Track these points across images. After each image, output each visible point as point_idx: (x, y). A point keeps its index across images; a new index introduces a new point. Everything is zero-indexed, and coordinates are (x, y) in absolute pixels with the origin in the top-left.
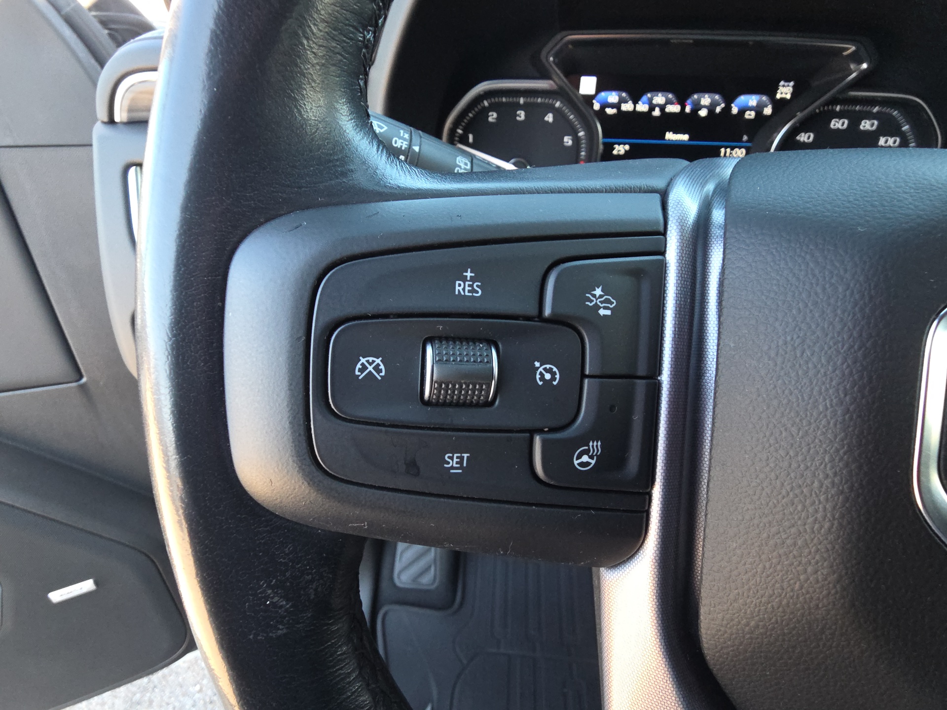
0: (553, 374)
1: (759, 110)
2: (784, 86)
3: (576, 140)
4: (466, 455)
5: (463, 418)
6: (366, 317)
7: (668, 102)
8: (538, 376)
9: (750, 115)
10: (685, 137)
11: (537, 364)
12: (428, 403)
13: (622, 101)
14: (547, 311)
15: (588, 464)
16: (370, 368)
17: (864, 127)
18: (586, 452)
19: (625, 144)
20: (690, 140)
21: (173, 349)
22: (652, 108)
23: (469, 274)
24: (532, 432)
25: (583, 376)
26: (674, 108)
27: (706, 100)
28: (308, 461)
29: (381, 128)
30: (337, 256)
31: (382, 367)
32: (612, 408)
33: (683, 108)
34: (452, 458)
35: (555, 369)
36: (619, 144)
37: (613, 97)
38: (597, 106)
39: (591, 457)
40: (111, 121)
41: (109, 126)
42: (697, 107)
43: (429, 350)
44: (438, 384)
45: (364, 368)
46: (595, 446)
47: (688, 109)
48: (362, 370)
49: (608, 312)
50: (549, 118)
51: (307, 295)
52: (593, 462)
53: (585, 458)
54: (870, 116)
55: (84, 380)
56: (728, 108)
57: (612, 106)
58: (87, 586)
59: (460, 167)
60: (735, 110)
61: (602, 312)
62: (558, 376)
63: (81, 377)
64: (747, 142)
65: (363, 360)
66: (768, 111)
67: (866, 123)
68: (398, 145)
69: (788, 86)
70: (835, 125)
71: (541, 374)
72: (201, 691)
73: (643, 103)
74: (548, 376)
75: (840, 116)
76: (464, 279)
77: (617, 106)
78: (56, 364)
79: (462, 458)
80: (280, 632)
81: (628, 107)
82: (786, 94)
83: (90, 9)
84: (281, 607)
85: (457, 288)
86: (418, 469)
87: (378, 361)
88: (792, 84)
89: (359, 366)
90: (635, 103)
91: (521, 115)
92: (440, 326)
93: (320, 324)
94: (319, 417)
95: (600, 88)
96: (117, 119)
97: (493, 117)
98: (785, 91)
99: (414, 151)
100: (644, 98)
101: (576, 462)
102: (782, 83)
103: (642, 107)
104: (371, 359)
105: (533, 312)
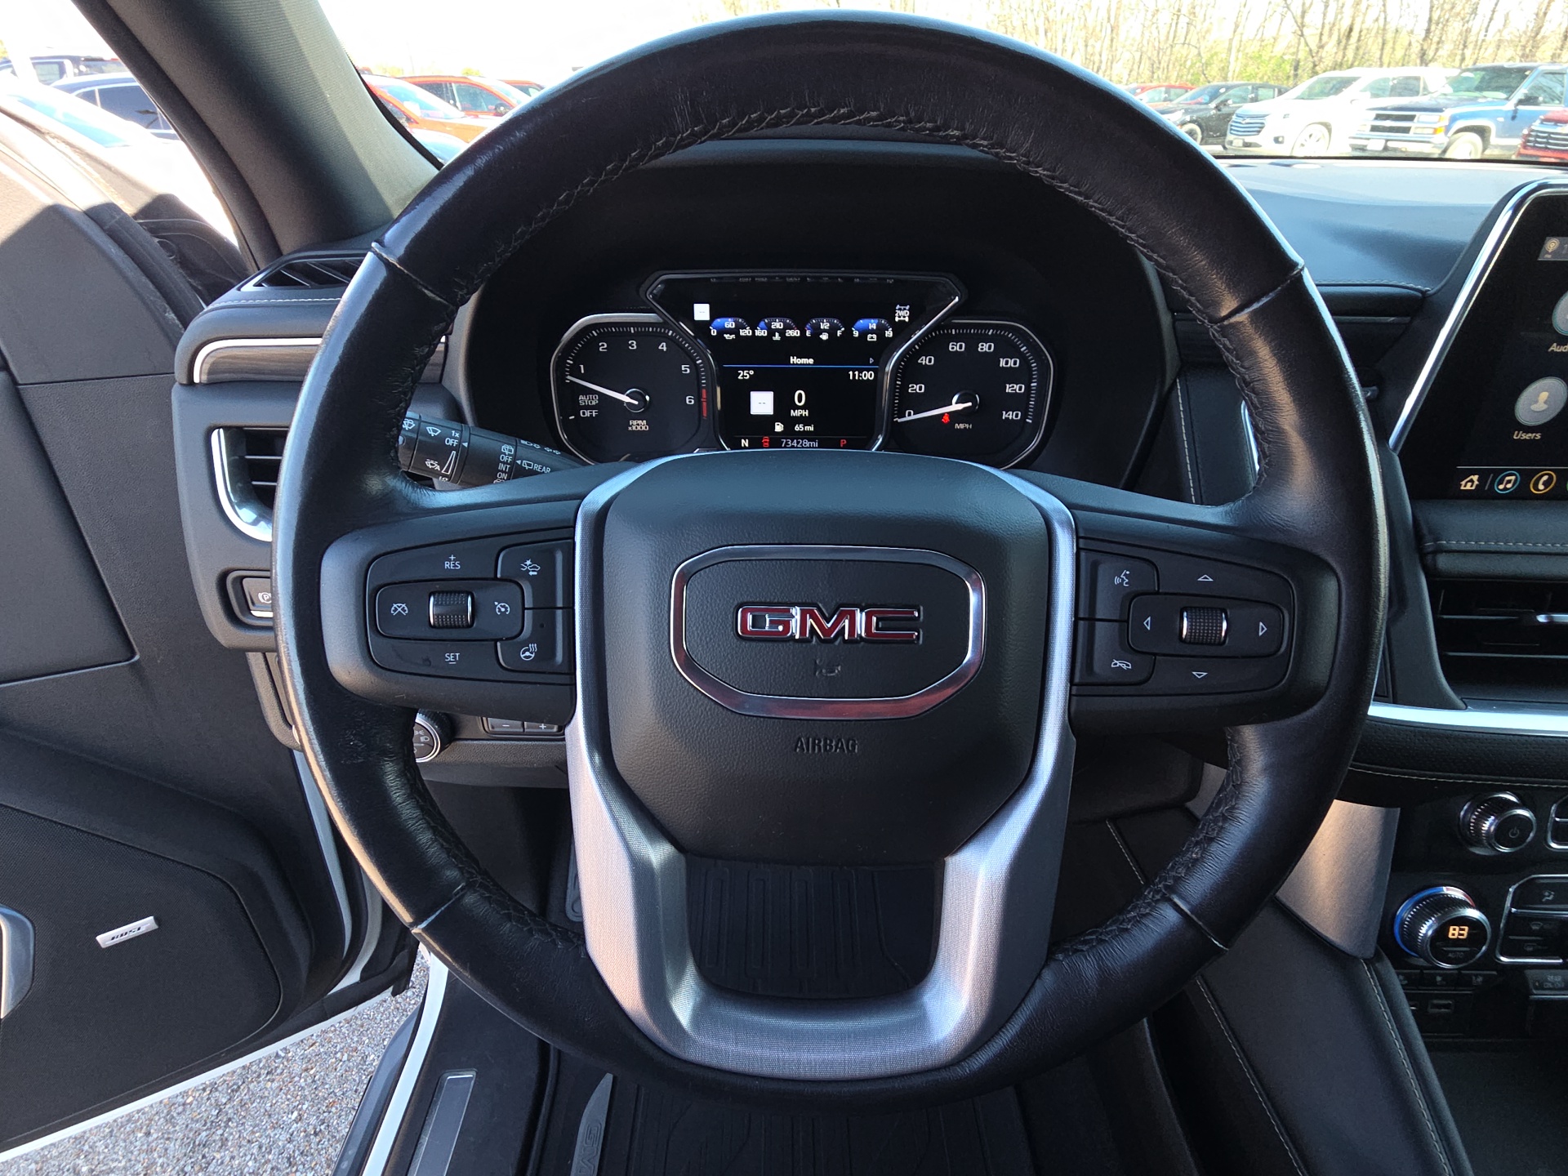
0: (506, 608)
1: (880, 331)
2: (900, 309)
3: (695, 368)
4: (457, 654)
5: (455, 634)
6: (395, 583)
7: (787, 327)
8: (497, 610)
9: (872, 338)
10: (811, 361)
11: (496, 603)
12: (434, 627)
13: (739, 327)
14: (499, 576)
15: (529, 657)
16: (399, 609)
17: (982, 349)
18: (528, 650)
19: (749, 369)
20: (815, 364)
21: (293, 604)
22: (772, 332)
23: (452, 558)
24: (496, 641)
25: (524, 609)
26: (794, 333)
27: (825, 325)
28: (369, 660)
29: (435, 431)
30: (378, 553)
31: (406, 608)
32: (542, 626)
33: (803, 332)
34: (449, 656)
35: (507, 606)
36: (743, 370)
37: (730, 324)
38: (714, 333)
39: (532, 653)
40: (191, 382)
41: (188, 388)
42: (817, 331)
43: (432, 599)
44: (436, 616)
45: (396, 609)
46: (533, 647)
47: (808, 334)
48: (395, 611)
49: (535, 573)
50: (663, 347)
51: (363, 574)
52: (533, 656)
53: (527, 654)
54: (986, 339)
55: (137, 658)
56: (848, 332)
57: (730, 331)
58: (147, 924)
59: (505, 454)
60: (856, 334)
61: (531, 573)
62: (509, 609)
63: (133, 654)
64: (873, 364)
65: (395, 605)
66: (889, 333)
67: (982, 345)
68: (450, 443)
69: (905, 309)
70: (953, 348)
71: (499, 608)
72: (300, 1119)
73: (762, 329)
74: (503, 610)
75: (957, 339)
76: (450, 560)
77: (735, 331)
78: (100, 639)
79: (455, 656)
80: (359, 761)
81: (746, 332)
82: (904, 317)
83: (136, 217)
84: (359, 746)
85: (446, 565)
86: (430, 662)
87: (404, 605)
88: (908, 307)
89: (393, 609)
90: (753, 329)
91: (634, 345)
92: (437, 586)
93: (371, 587)
94: (373, 636)
95: (714, 314)
96: (196, 380)
97: (603, 347)
98: (903, 315)
99: (463, 446)
100: (762, 324)
101: (522, 656)
102: (898, 307)
103: (760, 333)
104: (399, 605)
105: (492, 576)
